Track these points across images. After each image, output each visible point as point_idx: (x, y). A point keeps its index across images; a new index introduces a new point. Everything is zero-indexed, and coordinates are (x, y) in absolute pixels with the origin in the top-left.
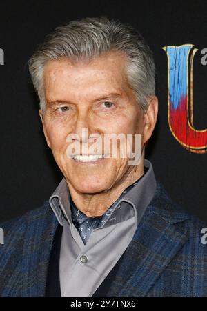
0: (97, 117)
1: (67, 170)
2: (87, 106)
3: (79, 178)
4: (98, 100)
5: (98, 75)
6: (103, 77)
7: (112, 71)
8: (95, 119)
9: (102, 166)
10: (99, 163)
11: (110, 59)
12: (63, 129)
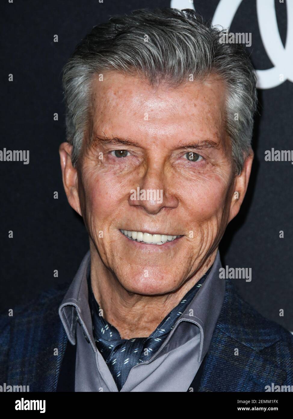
0: (177, 175)
1: (112, 252)
2: (165, 154)
3: (132, 268)
4: (183, 148)
5: (188, 107)
6: (195, 111)
7: (210, 105)
8: (173, 176)
9: (172, 253)
10: (169, 248)
11: (208, 84)
12: (118, 186)
